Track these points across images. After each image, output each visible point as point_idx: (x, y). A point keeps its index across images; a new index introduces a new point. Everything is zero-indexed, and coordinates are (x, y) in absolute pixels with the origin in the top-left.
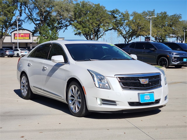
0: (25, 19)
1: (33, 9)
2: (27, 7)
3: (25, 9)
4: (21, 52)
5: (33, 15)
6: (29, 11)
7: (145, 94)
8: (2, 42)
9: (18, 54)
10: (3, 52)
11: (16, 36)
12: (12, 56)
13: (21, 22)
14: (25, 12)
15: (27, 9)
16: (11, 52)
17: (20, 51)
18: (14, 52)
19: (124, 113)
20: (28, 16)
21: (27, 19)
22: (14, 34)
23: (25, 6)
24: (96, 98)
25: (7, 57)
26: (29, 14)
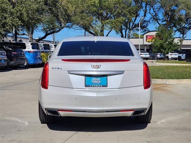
0: (150, 20)
1: (160, 8)
2: (152, 7)
3: (150, 9)
5: (158, 15)
6: (154, 11)
11: (148, 38)
13: (146, 23)
14: (150, 13)
15: (152, 9)
20: (153, 17)
21: (152, 19)
22: (146, 36)
23: (150, 6)
26: (154, 14)
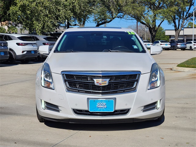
4: (194, 45)
7: (99, 99)
8: (178, 34)
9: (191, 47)
10: (174, 45)
12: (183, 49)
16: (183, 45)
17: (193, 43)
18: (186, 45)
19: (70, 122)
24: (41, 100)
25: (180, 50)
